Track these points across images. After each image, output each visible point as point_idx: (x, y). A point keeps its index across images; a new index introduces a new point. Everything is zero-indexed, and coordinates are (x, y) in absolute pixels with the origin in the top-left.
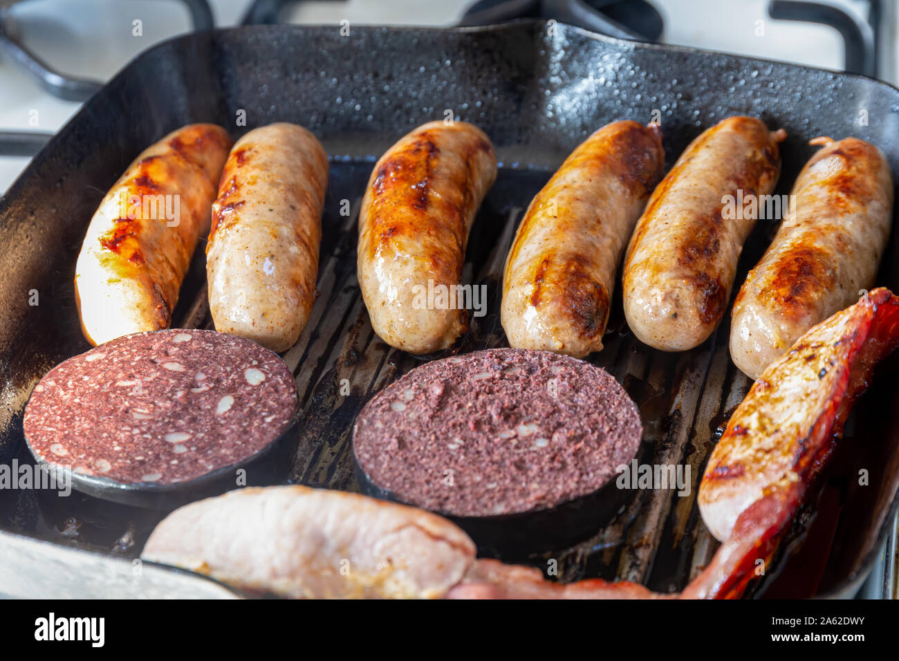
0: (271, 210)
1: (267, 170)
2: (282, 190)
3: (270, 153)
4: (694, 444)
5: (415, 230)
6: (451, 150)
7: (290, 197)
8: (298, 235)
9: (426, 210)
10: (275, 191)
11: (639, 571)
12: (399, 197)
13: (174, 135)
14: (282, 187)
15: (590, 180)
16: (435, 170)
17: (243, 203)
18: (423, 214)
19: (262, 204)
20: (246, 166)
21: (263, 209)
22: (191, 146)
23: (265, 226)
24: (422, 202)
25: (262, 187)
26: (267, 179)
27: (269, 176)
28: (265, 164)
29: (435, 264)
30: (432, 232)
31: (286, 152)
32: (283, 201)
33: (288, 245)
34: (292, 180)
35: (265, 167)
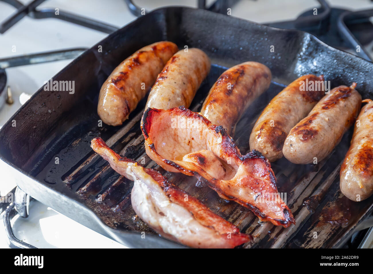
0: (175, 83)
1: (180, 67)
2: (182, 76)
3: (184, 61)
4: (294, 206)
5: (222, 103)
6: (249, 75)
7: (185, 79)
8: (183, 94)
9: (229, 96)
10: (179, 76)
11: (251, 245)
12: (222, 89)
13: (156, 44)
14: (182, 75)
15: (290, 95)
16: (240, 81)
17: (167, 77)
18: (228, 97)
19: (173, 80)
20: (173, 64)
21: (173, 81)
22: (159, 50)
23: (171, 88)
24: (229, 93)
25: (176, 73)
26: (178, 70)
27: (179, 70)
28: (180, 65)
29: (224, 117)
30: (228, 105)
31: (190, 62)
32: (181, 80)
33: (177, 97)
34: (188, 73)
35: (179, 66)
